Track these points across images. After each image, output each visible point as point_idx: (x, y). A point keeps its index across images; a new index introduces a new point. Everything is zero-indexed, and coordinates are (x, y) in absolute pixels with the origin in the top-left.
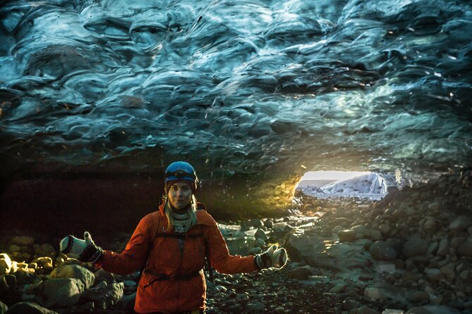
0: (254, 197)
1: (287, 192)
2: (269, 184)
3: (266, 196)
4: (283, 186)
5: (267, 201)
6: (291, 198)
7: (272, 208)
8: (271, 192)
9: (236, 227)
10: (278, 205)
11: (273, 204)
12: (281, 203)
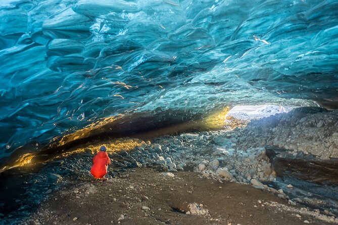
0: (205, 122)
1: (222, 118)
2: (212, 116)
3: (212, 121)
4: (219, 116)
5: (212, 123)
6: (225, 121)
7: (215, 126)
8: (214, 119)
9: (197, 135)
10: (218, 125)
11: (215, 124)
12: (220, 124)
